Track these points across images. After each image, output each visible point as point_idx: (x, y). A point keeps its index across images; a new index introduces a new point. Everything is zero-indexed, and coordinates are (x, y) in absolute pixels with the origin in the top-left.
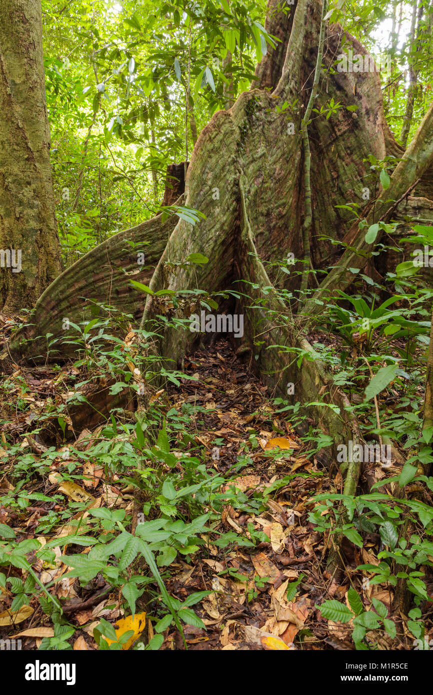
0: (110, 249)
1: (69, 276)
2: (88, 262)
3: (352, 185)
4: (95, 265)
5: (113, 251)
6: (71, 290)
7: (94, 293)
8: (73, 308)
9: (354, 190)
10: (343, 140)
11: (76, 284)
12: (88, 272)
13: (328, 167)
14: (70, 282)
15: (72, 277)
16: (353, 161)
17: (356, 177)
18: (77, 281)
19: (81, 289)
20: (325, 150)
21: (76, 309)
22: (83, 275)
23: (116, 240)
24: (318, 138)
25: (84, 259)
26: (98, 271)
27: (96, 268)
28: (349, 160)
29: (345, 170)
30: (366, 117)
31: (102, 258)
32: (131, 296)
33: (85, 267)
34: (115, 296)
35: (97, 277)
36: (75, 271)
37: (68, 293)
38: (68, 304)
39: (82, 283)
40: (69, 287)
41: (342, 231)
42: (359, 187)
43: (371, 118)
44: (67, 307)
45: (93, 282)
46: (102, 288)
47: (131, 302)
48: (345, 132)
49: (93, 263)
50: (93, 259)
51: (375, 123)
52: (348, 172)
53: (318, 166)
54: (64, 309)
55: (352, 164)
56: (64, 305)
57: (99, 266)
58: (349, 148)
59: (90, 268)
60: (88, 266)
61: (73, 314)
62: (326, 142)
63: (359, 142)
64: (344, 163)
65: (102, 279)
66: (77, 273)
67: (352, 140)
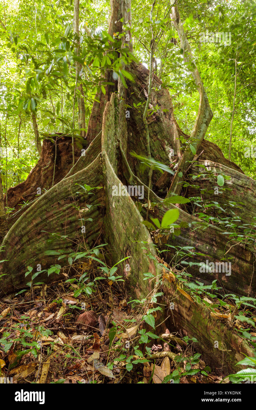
0: (57, 192)
1: (29, 215)
2: (43, 203)
3: (159, 152)
4: (48, 205)
5: (59, 194)
6: (30, 226)
7: (47, 227)
8: (31, 241)
9: (160, 155)
10: (151, 127)
11: (34, 221)
12: (43, 211)
13: (143, 141)
14: (29, 220)
15: (31, 216)
16: (158, 139)
17: (160, 148)
18: (34, 219)
19: (37, 225)
20: (140, 132)
21: (33, 242)
22: (39, 214)
23: (62, 185)
24: (136, 125)
25: (41, 200)
26: (49, 210)
27: (48, 208)
28: (155, 138)
29: (154, 144)
30: (164, 116)
31: (52, 199)
32: (71, 228)
33: (41, 207)
34: (61, 228)
35: (49, 215)
36: (33, 211)
37: (28, 229)
38: (28, 239)
39: (38, 220)
40: (29, 223)
41: (155, 178)
42: (163, 153)
43: (167, 117)
44: (27, 241)
45: (46, 218)
46: (52, 223)
47: (71, 232)
48: (152, 123)
49: (46, 203)
50: (47, 200)
51: (170, 120)
52: (156, 145)
53: (136, 140)
54: (25, 243)
55: (157, 141)
56: (25, 239)
57: (50, 205)
58: (155, 132)
59: (44, 207)
60: (43, 206)
61: (32, 247)
62: (140, 128)
63: (160, 129)
64: (153, 140)
65: (52, 216)
66: (35, 212)
67: (156, 128)
